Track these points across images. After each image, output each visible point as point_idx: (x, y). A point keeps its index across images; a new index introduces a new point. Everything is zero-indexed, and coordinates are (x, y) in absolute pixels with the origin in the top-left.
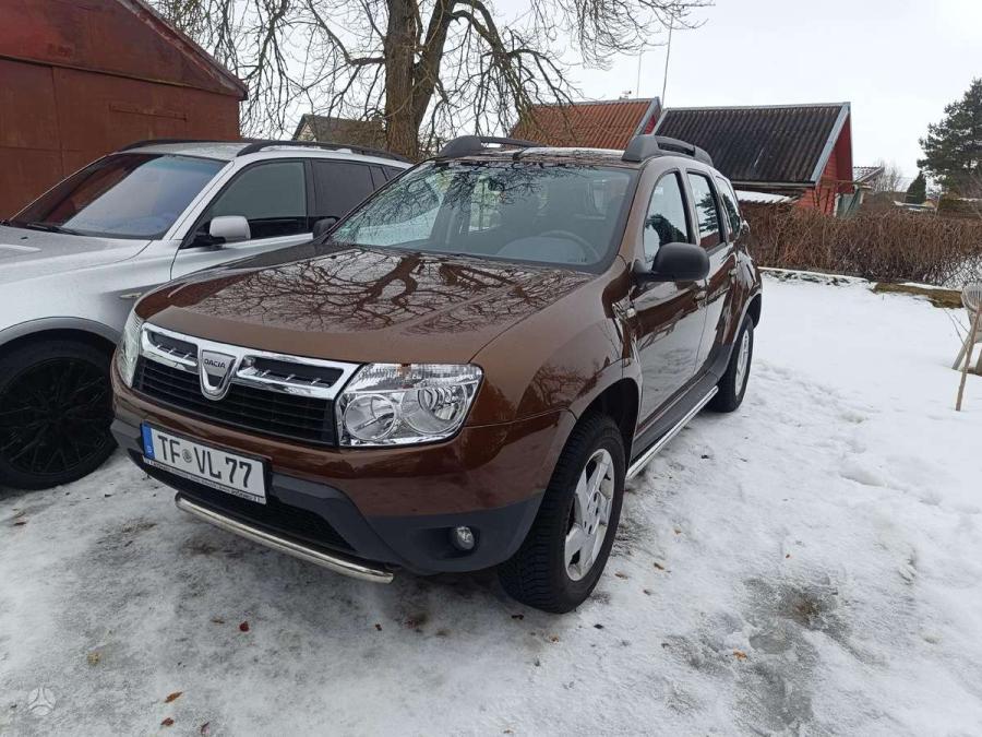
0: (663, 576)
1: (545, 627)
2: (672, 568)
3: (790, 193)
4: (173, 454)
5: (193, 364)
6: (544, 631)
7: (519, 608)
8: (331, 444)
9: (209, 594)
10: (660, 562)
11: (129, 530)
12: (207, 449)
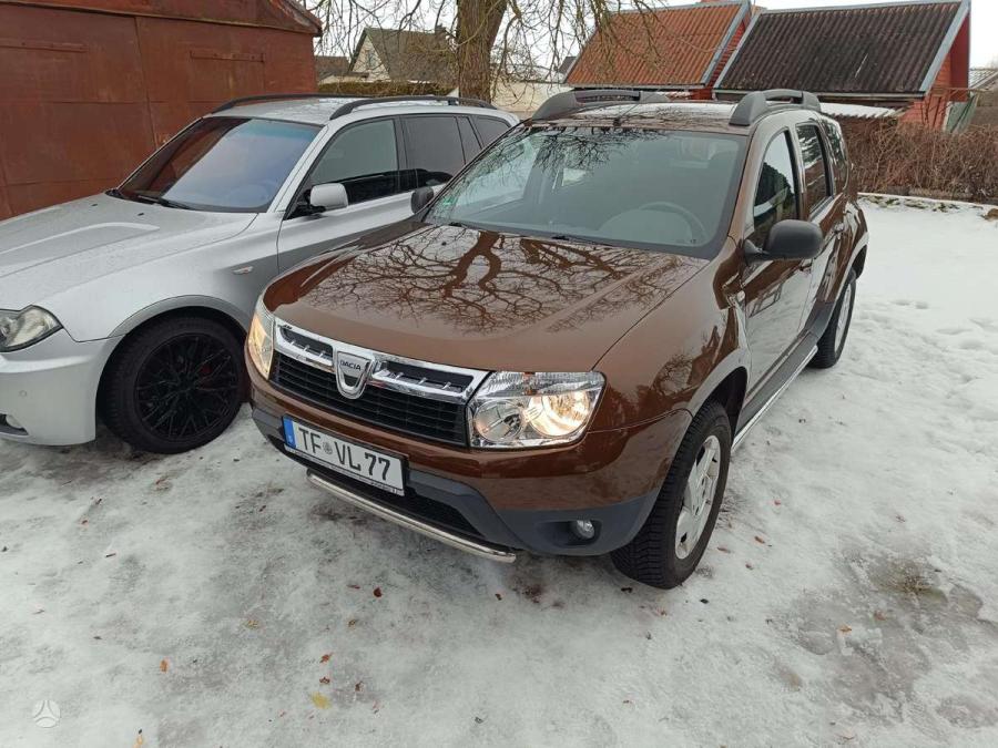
0: (764, 551)
1: (653, 601)
2: (772, 542)
3: (898, 104)
4: (314, 445)
5: (329, 363)
6: (652, 604)
7: (628, 582)
8: (463, 444)
9: (342, 559)
10: (761, 536)
11: (261, 495)
12: (347, 444)
